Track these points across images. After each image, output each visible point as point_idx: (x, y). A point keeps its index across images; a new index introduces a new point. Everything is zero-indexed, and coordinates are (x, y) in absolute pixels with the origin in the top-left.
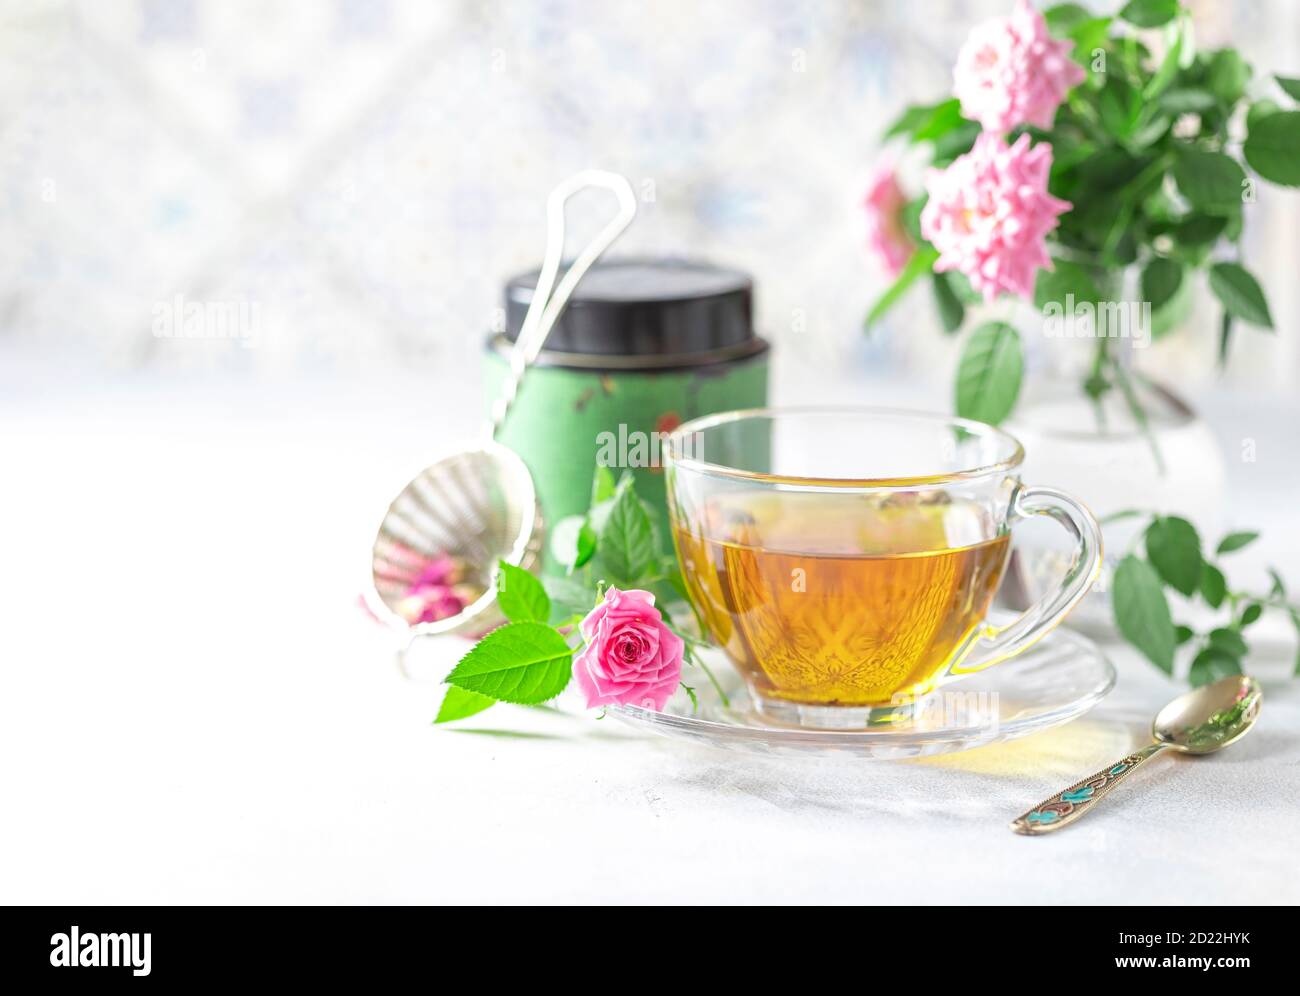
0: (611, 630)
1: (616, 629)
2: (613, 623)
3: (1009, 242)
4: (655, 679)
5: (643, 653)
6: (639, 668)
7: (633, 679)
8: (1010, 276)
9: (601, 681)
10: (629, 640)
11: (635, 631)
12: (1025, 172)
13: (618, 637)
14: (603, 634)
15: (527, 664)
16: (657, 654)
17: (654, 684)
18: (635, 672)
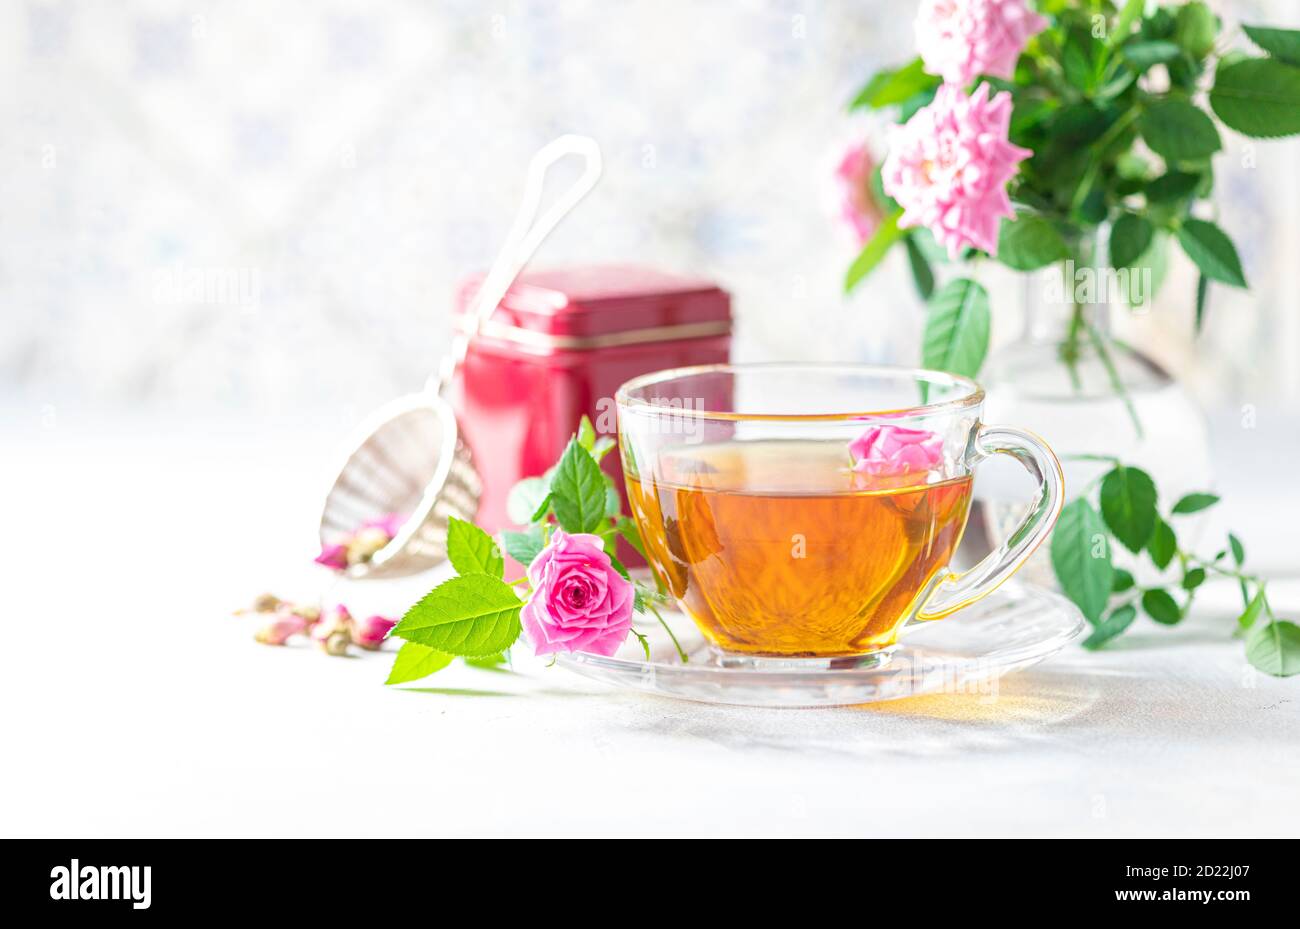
0: (557, 575)
1: (564, 572)
2: (559, 567)
3: (969, 190)
4: (605, 625)
5: (591, 597)
6: (586, 612)
7: (582, 624)
8: (973, 227)
9: (549, 627)
10: (576, 584)
11: (583, 575)
12: (984, 119)
13: (565, 582)
14: (550, 578)
15: (474, 617)
16: (606, 598)
17: (603, 630)
18: (583, 617)
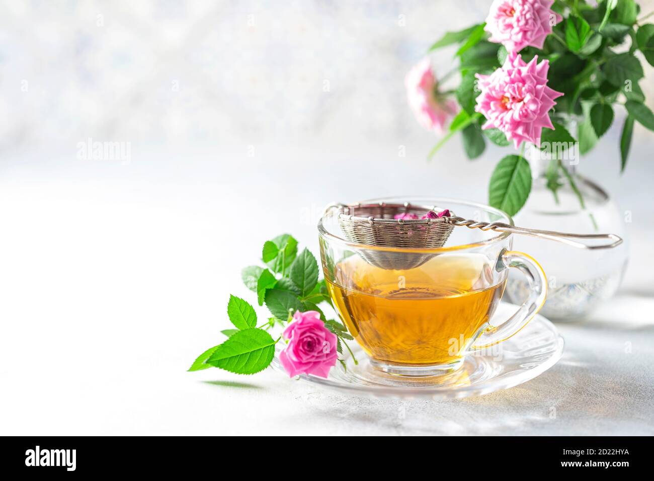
0: (299, 335)
1: (302, 334)
2: (299, 332)
4: (325, 359)
5: (317, 346)
6: (316, 354)
7: (313, 360)
9: (295, 363)
10: (309, 340)
11: (312, 335)
13: (303, 339)
14: (295, 337)
15: (251, 351)
16: (325, 346)
17: (324, 361)
18: (313, 356)
